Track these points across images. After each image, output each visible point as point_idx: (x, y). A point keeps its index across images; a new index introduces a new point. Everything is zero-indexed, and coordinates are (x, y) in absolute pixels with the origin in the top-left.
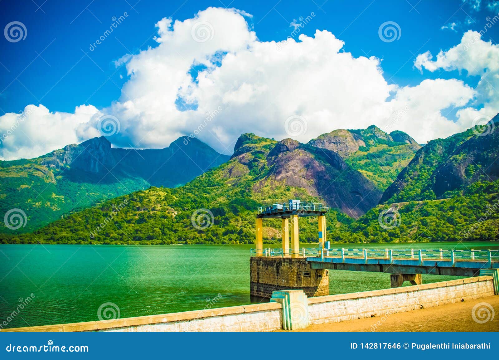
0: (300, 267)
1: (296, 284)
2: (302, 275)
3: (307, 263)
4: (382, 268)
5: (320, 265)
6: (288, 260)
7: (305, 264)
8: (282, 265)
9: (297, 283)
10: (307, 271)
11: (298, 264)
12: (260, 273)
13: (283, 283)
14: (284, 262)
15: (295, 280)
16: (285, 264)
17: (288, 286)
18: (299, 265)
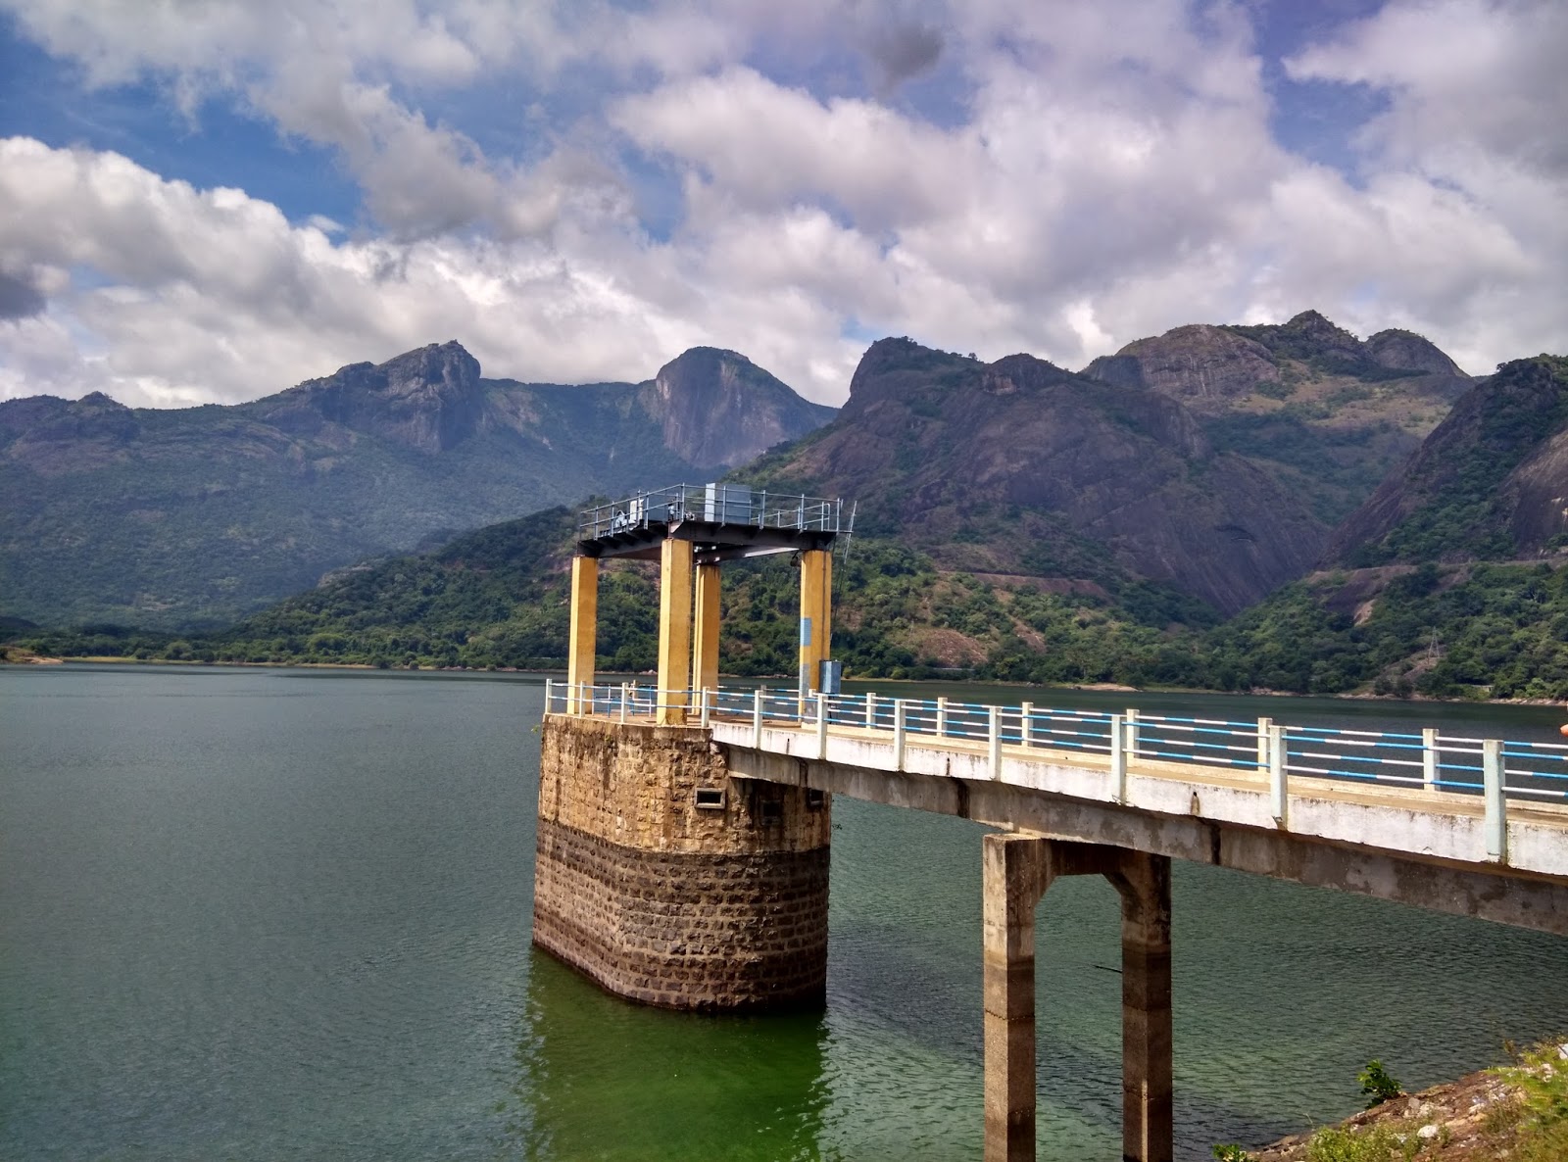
0: (685, 766)
1: (663, 840)
2: (689, 801)
3: (714, 747)
4: (967, 796)
5: (758, 761)
6: (639, 735)
7: (704, 753)
8: (619, 755)
9: (666, 834)
10: (711, 785)
11: (676, 753)
12: (563, 781)
13: (618, 831)
14: (626, 740)
15: (659, 819)
16: (630, 748)
17: (633, 845)
18: (679, 758)
